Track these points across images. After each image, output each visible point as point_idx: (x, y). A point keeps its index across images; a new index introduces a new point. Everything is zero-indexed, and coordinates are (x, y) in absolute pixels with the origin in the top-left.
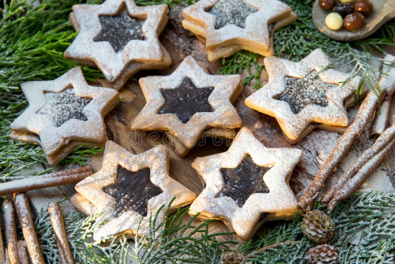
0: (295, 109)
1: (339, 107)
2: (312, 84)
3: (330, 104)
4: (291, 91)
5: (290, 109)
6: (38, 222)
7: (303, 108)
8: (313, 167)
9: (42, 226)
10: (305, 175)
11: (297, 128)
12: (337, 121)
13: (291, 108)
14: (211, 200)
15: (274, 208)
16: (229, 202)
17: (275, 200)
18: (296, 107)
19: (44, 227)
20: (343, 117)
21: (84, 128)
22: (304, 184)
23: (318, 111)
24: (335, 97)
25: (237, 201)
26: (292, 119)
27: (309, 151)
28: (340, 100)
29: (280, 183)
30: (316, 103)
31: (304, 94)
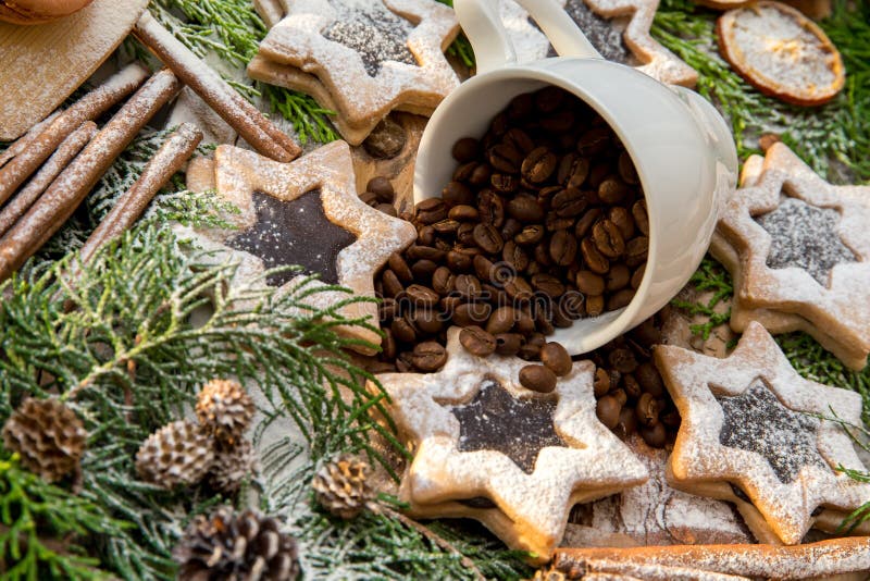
0: (729, 436)
1: (804, 503)
2: (796, 431)
3: (796, 487)
4: (748, 405)
5: (720, 428)
6: (149, 139)
7: (743, 447)
8: (638, 512)
9: (149, 149)
10: (613, 509)
11: (703, 462)
12: (780, 520)
13: (724, 429)
14: (424, 396)
15: (511, 502)
16: (450, 425)
17: (526, 492)
18: (733, 436)
19: (149, 153)
20: (796, 524)
21: (354, 78)
22: (596, 521)
23: (765, 475)
24: (814, 484)
25: (463, 439)
26: (709, 444)
27: (660, 487)
28: (817, 496)
29: (562, 480)
30: (772, 462)
31: (767, 431)
